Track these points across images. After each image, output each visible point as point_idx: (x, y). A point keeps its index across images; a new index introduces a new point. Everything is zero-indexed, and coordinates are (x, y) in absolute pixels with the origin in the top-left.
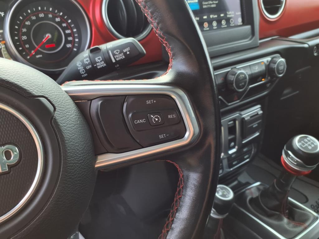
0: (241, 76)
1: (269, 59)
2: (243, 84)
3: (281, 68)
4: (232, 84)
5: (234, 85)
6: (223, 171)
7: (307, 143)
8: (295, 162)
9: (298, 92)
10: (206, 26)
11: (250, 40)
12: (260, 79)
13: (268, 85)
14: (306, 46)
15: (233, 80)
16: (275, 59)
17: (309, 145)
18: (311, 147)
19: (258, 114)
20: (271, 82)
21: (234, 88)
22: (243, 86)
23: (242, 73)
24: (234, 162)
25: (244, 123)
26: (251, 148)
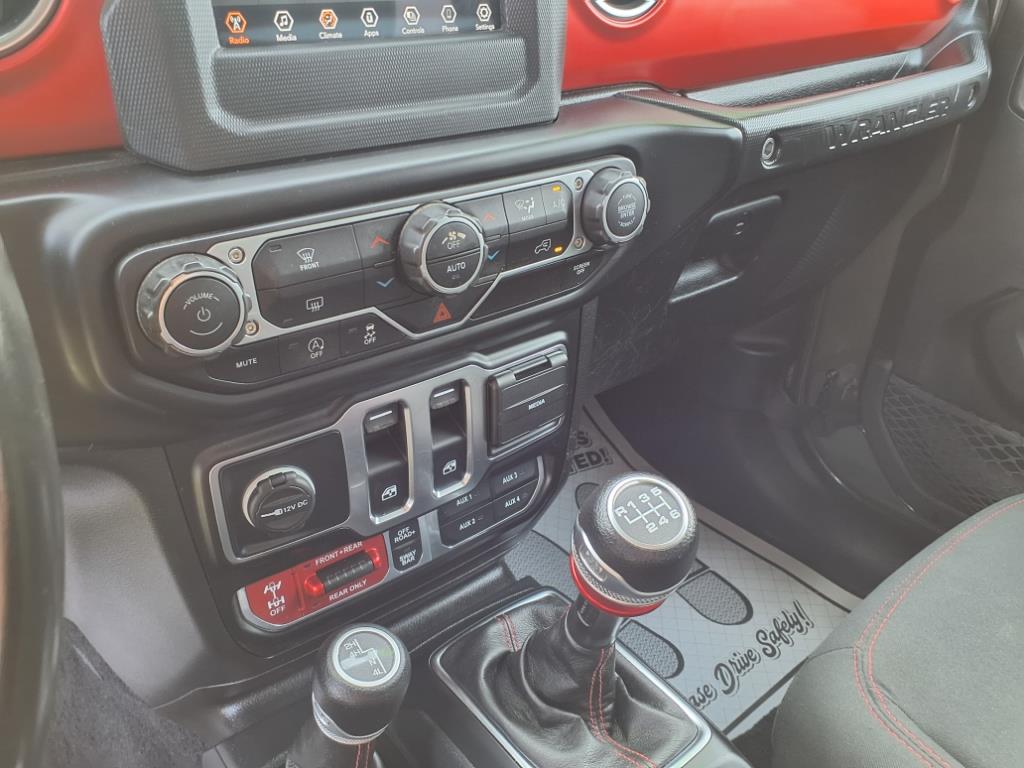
0: (452, 235)
1: (586, 172)
2: (462, 265)
3: (627, 210)
4: (417, 265)
5: (423, 268)
6: (417, 557)
7: (644, 508)
8: (600, 575)
9: (735, 278)
10: (330, 24)
11: (521, 93)
12: (545, 244)
13: (580, 269)
14: (734, 133)
15: (419, 251)
16: (605, 176)
17: (653, 518)
18: (657, 525)
19: (548, 364)
20: (593, 256)
21: (425, 281)
22: (464, 276)
23: (456, 227)
24: (463, 521)
25: (494, 394)
26: (531, 473)
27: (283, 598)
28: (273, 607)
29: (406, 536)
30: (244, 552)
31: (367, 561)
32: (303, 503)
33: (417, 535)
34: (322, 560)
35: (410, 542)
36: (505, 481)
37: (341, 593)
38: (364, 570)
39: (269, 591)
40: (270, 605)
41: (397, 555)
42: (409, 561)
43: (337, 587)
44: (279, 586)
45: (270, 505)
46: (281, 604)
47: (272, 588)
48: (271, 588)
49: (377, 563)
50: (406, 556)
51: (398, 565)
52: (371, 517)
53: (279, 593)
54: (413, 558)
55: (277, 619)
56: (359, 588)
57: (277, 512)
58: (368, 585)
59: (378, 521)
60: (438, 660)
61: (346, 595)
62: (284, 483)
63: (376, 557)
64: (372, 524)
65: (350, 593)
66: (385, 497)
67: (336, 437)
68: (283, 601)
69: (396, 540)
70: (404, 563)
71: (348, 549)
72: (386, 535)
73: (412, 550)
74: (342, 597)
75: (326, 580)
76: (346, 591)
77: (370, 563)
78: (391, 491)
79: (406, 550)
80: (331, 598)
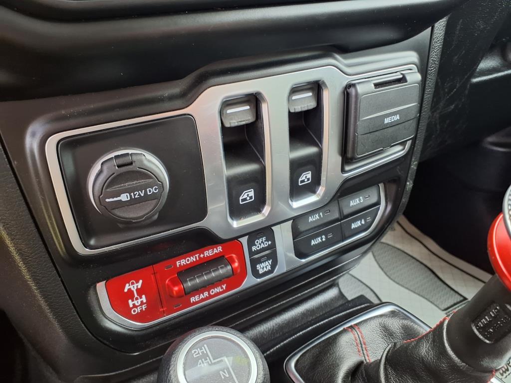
24: (315, 237)
25: (353, 100)
26: (374, 200)
27: (144, 296)
28: (134, 306)
29: (262, 245)
30: (92, 242)
31: (226, 266)
32: (153, 190)
33: (273, 247)
34: (182, 262)
35: (267, 252)
36: (352, 204)
37: (202, 296)
38: (224, 274)
39: (130, 290)
40: (131, 303)
41: (254, 263)
42: (265, 270)
43: (197, 290)
44: (140, 284)
45: (116, 188)
46: (142, 303)
47: (133, 286)
48: (131, 287)
49: (237, 268)
50: (263, 265)
51: (256, 274)
52: (229, 220)
53: (140, 292)
54: (269, 268)
55: (139, 317)
56: (219, 293)
57: (124, 197)
58: (228, 290)
59: (236, 224)
60: (293, 364)
61: (207, 298)
62: (131, 164)
63: (234, 262)
64: (230, 226)
65: (210, 297)
66: (243, 200)
67: (189, 122)
68: (145, 301)
69: (254, 248)
70: (261, 272)
71: (209, 253)
72: (244, 241)
73: (268, 259)
74: (203, 300)
75: (186, 281)
76: (206, 294)
77: (229, 267)
78: (249, 195)
79: (262, 260)
80: (192, 300)
